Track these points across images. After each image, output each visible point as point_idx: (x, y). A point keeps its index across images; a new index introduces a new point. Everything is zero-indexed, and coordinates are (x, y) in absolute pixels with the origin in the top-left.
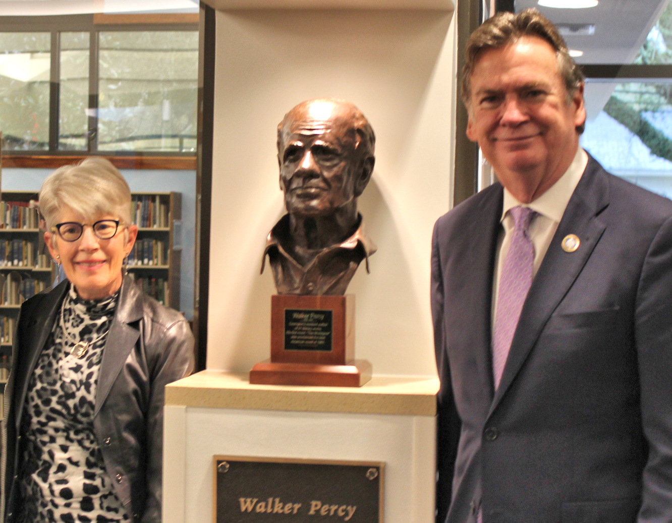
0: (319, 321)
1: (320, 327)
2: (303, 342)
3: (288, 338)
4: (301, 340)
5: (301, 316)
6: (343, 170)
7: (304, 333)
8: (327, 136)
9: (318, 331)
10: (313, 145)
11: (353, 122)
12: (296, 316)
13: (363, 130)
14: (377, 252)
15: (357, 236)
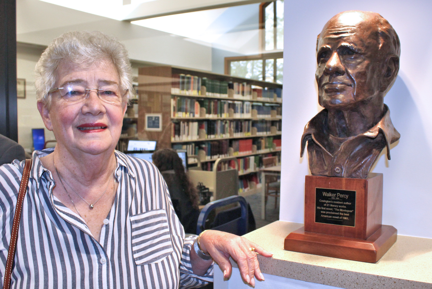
0: (344, 200)
1: (345, 205)
2: (330, 217)
3: (318, 212)
4: (329, 215)
5: (329, 195)
6: (367, 67)
7: (331, 209)
8: (351, 38)
9: (343, 209)
10: (339, 45)
11: (377, 27)
12: (325, 194)
13: (387, 33)
14: (400, 139)
15: (379, 126)
